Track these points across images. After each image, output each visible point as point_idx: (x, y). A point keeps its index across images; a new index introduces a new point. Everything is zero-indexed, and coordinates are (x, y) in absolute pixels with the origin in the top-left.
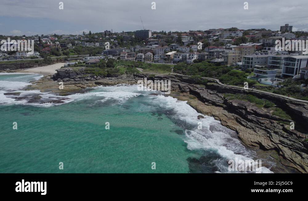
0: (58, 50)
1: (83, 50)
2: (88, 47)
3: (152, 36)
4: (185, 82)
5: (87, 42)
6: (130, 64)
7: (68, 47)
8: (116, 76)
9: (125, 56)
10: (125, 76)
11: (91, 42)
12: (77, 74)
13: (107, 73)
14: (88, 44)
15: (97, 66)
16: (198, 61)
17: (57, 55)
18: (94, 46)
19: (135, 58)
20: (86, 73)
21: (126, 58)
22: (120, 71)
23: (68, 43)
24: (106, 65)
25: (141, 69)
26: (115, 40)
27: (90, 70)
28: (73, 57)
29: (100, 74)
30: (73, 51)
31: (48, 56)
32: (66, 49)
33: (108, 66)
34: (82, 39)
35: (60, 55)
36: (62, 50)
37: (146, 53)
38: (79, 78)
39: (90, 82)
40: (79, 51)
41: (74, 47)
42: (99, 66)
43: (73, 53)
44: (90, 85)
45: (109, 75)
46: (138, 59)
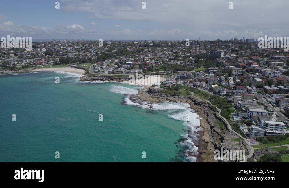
0: (153, 67)
1: (168, 67)
2: (172, 65)
3: (224, 56)
4: (209, 108)
5: (172, 59)
6: (188, 89)
7: (159, 65)
8: (178, 96)
9: (187, 83)
10: (183, 96)
11: (175, 60)
12: (159, 92)
13: (174, 94)
14: (172, 62)
15: (169, 89)
16: (225, 95)
17: (152, 71)
18: (177, 63)
19: (193, 85)
20: (164, 92)
21: (188, 84)
22: (181, 93)
23: (160, 61)
24: (174, 89)
25: (193, 93)
26: (193, 58)
27: (165, 91)
28: (161, 72)
29: (170, 94)
30: (162, 68)
31: (147, 72)
32: (157, 66)
33: (175, 90)
34: (169, 57)
35: (154, 71)
36: (155, 67)
37: (202, 81)
38: (160, 94)
39: (164, 98)
40: (165, 68)
41: (163, 64)
42: (170, 89)
43: (162, 69)
44: (164, 100)
45: (174, 95)
46: (195, 85)
